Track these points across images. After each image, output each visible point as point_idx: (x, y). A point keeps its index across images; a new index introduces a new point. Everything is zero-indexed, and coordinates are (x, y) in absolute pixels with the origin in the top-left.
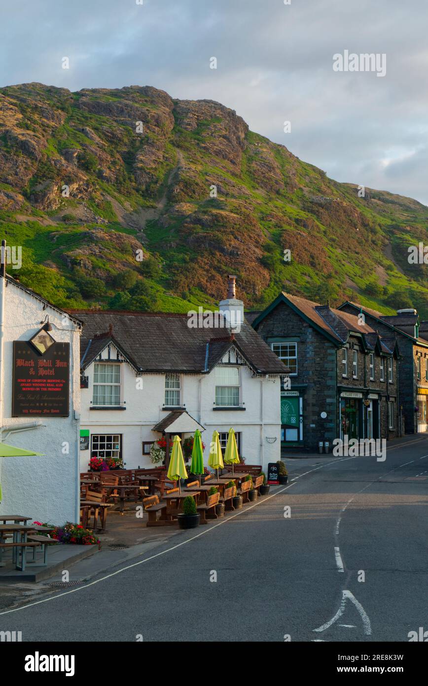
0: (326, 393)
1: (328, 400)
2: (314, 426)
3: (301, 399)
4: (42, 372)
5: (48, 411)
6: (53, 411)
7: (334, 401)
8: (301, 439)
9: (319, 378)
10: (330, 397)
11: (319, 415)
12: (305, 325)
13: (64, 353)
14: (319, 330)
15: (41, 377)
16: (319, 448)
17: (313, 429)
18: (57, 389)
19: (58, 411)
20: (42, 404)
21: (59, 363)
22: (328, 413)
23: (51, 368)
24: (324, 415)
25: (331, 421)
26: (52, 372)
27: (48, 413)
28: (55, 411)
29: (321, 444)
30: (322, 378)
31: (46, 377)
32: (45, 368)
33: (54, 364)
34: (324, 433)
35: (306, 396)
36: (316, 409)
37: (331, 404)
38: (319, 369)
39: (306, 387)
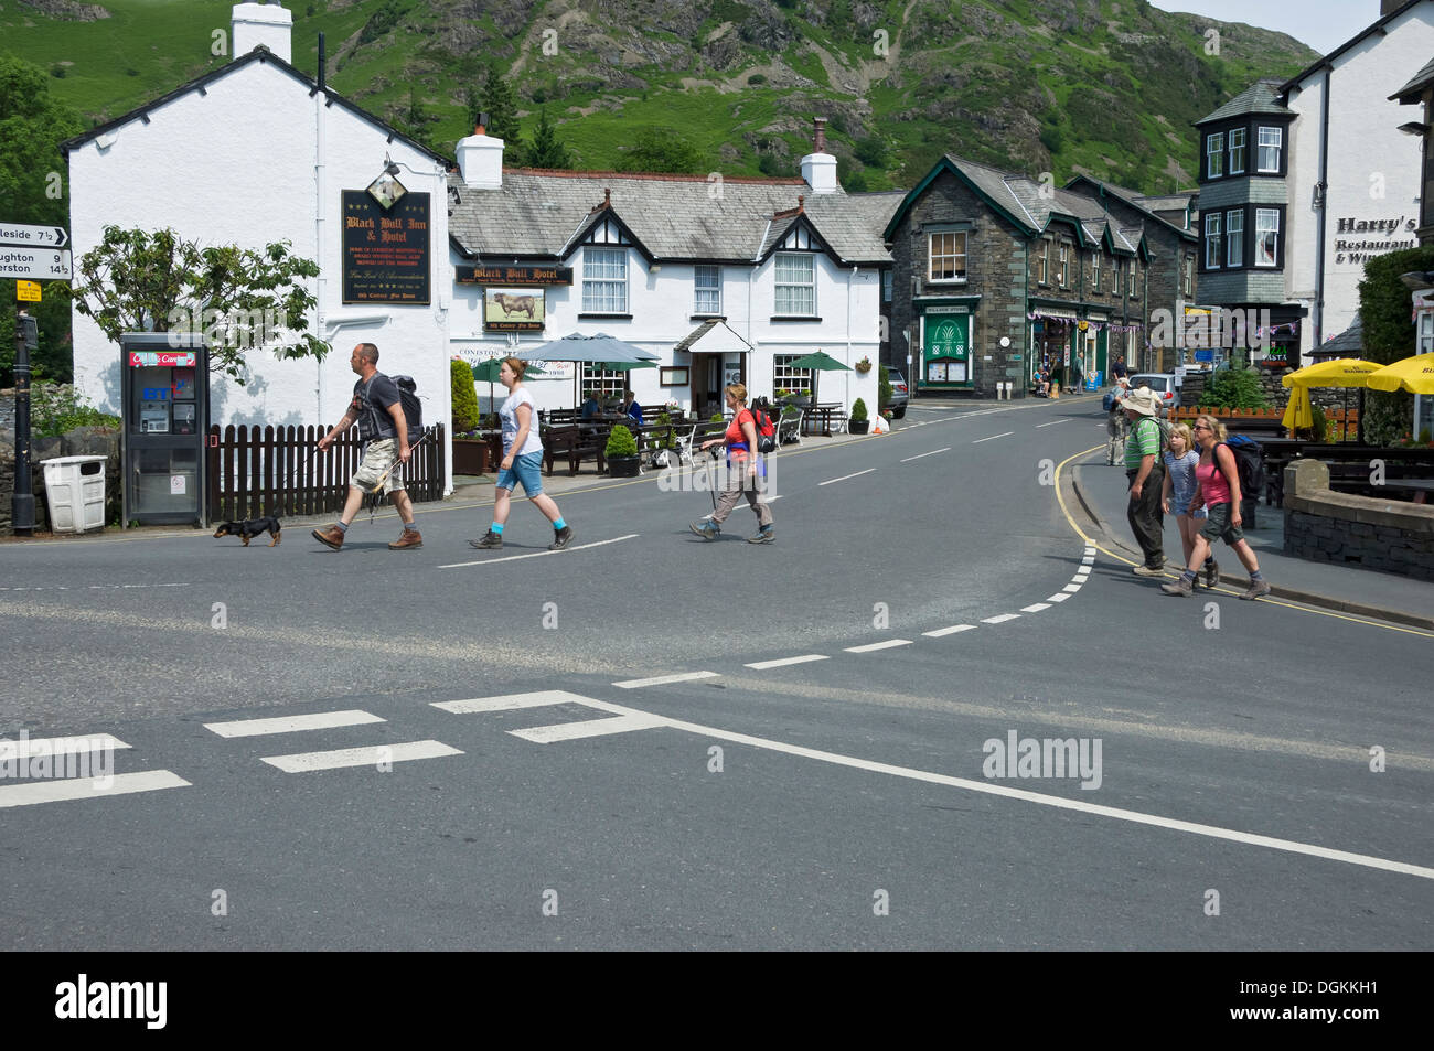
0: (1010, 308)
1: (1013, 320)
2: (989, 358)
3: (971, 319)
4: (386, 236)
5: (398, 296)
6: (404, 296)
7: (1023, 320)
8: (970, 378)
9: (999, 286)
10: (1015, 314)
11: (998, 342)
12: (979, 204)
13: (422, 209)
14: (1002, 213)
15: (383, 245)
16: (997, 391)
17: (989, 363)
18: (413, 263)
19: (413, 296)
20: (388, 286)
21: (413, 224)
22: (1013, 339)
23: (400, 231)
24: (1005, 342)
25: (1016, 351)
26: (403, 237)
27: (395, 299)
28: (408, 296)
29: (1000, 386)
30: (1004, 286)
31: (392, 244)
32: (391, 231)
33: (405, 224)
34: (1005, 369)
35: (978, 314)
36: (994, 333)
37: (1016, 326)
38: (999, 271)
39: (978, 299)
